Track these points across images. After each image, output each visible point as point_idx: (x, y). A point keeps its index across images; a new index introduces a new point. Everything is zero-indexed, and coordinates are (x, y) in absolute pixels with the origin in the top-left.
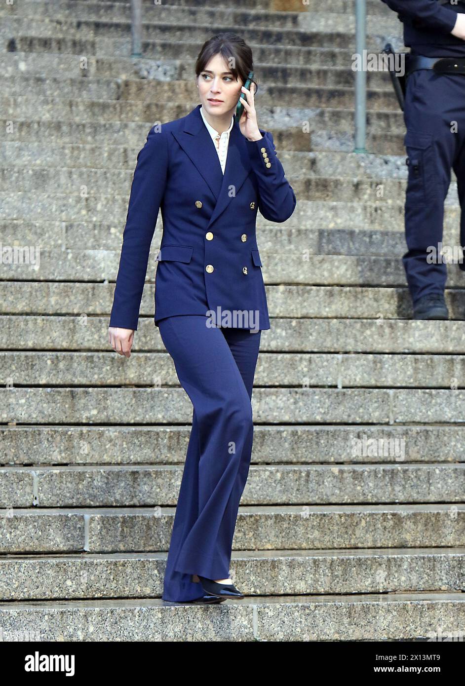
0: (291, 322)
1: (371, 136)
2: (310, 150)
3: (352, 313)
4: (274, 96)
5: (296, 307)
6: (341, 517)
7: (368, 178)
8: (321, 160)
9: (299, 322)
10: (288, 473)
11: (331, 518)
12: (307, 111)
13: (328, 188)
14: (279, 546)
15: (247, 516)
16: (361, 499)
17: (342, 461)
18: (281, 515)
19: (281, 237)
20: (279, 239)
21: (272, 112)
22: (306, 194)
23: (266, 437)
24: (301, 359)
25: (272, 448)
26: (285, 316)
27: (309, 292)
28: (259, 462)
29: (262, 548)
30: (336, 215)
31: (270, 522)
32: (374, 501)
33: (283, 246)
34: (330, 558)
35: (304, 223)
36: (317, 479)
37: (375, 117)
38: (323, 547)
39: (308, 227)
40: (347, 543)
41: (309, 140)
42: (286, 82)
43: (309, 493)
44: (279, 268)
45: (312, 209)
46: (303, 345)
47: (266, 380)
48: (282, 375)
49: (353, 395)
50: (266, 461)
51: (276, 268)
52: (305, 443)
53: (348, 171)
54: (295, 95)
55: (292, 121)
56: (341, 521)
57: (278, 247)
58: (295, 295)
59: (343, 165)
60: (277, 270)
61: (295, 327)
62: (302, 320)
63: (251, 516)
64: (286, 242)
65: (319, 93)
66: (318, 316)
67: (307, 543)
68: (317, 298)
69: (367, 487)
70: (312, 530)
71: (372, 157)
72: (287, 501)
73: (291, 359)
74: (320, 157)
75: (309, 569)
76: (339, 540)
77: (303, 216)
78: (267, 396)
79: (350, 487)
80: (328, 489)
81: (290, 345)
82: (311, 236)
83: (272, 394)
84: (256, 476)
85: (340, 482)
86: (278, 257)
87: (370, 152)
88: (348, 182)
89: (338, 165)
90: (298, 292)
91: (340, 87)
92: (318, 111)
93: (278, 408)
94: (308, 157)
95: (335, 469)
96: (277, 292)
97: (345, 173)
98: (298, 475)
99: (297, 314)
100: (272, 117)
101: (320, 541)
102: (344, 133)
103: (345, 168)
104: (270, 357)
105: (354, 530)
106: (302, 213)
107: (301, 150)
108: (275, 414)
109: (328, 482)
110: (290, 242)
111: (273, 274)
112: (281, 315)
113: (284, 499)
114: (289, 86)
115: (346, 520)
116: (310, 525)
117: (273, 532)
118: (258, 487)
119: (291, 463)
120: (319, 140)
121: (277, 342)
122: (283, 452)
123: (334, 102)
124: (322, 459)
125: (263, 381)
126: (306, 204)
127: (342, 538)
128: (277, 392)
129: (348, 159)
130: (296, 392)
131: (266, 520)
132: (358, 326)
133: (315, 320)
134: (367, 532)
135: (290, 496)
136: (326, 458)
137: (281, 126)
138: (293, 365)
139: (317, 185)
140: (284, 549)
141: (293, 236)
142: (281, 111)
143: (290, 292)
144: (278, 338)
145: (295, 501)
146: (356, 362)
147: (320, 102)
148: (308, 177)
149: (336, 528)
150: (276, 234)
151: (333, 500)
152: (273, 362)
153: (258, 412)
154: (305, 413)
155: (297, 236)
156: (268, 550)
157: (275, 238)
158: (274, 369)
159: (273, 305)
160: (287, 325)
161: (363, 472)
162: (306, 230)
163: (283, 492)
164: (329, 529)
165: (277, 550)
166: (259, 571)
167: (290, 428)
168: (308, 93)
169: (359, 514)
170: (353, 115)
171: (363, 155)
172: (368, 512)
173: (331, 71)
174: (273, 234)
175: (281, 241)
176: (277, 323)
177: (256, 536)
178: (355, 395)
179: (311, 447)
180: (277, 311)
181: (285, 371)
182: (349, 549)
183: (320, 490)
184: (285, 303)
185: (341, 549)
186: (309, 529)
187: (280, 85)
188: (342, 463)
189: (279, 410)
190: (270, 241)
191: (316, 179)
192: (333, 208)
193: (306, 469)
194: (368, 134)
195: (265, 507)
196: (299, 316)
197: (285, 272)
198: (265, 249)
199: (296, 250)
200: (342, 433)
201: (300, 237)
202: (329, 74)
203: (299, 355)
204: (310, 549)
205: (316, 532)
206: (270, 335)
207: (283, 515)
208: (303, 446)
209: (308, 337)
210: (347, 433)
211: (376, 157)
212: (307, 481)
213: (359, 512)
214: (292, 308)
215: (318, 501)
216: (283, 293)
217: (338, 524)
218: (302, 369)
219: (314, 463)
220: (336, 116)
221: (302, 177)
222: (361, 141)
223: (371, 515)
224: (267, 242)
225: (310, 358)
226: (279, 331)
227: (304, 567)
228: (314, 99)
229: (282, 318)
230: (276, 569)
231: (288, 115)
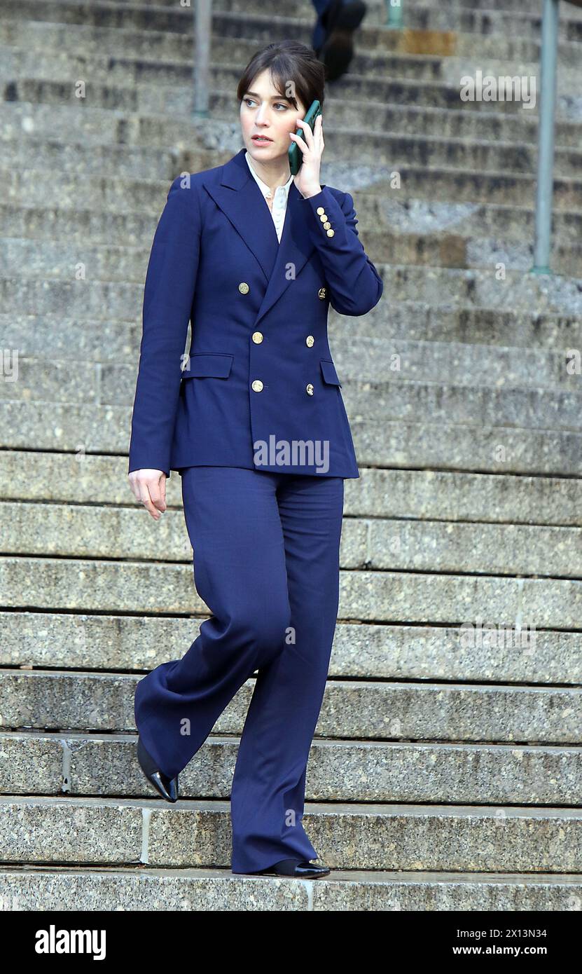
0: (445, 527)
1: (557, 248)
2: (466, 267)
3: (535, 517)
4: (408, 181)
5: (451, 504)
6: (528, 825)
7: (553, 311)
8: (482, 283)
9: (458, 527)
10: (447, 755)
11: (513, 827)
12: (460, 208)
13: (495, 326)
14: (434, 866)
15: (387, 818)
16: (556, 798)
17: (524, 739)
18: (438, 819)
19: (426, 397)
20: (423, 400)
21: (407, 207)
22: (461, 333)
23: (412, 700)
24: (462, 583)
25: (421, 716)
26: (433, 517)
27: (471, 482)
28: (401, 738)
29: (408, 868)
30: (508, 367)
31: (422, 829)
32: (574, 803)
33: (428, 411)
34: (514, 886)
35: (458, 377)
36: (490, 765)
37: (562, 220)
38: (501, 869)
39: (465, 383)
40: (536, 864)
41: (464, 252)
42: (424, 161)
43: (477, 787)
44: (424, 444)
45: (471, 356)
46: (463, 563)
47: (407, 613)
48: (434, 607)
49: (542, 640)
50: (411, 737)
51: (420, 444)
52: (470, 712)
53: (522, 301)
54: (440, 183)
55: (436, 222)
56: (528, 831)
57: (421, 412)
58: (451, 486)
59: (516, 292)
60: (420, 447)
61: (451, 534)
62: (462, 525)
63: (393, 819)
64: (433, 405)
65: (476, 181)
66: (484, 519)
67: (476, 862)
68: (483, 492)
69: (565, 781)
70: (484, 843)
71: (559, 280)
72: (444, 798)
73: (446, 584)
74: (482, 277)
75: (481, 901)
76: (523, 859)
77: (457, 366)
78: (413, 638)
79: (540, 780)
80: (507, 782)
81: (443, 562)
82: (471, 397)
83: (419, 635)
84: (398, 758)
85: (525, 771)
86: (423, 428)
87: (555, 272)
88: (525, 317)
89: (507, 291)
90: (454, 482)
91: (507, 173)
92: (476, 208)
93: (428, 657)
94: (464, 278)
95: (519, 752)
96: (423, 481)
97: (519, 304)
98: (462, 758)
99: (452, 514)
100: (407, 215)
101: (495, 860)
102: (515, 243)
103: (518, 296)
104: (416, 579)
105: (547, 846)
106: (456, 363)
107: (451, 266)
108: (423, 665)
109: (507, 771)
110: (439, 405)
111: (415, 453)
112: (428, 516)
113: (440, 794)
114: (432, 167)
115: (535, 828)
116: (481, 836)
117: (426, 844)
118: (402, 776)
119: (449, 741)
120: (478, 252)
121: (424, 557)
122: (437, 724)
123: (499, 194)
124: (495, 737)
125: (404, 614)
126: (464, 349)
127: (528, 856)
128: (427, 632)
129: (524, 283)
130: (457, 634)
131: (416, 825)
132: (546, 536)
133: (481, 525)
134: (566, 849)
135: (449, 790)
136: (501, 735)
137: (419, 229)
138: (449, 593)
139: (478, 320)
140: (442, 871)
141: (445, 397)
142: (421, 206)
143: (442, 481)
144: (425, 551)
145: (457, 798)
146: (544, 591)
147: (478, 194)
148: (463, 307)
149: (519, 841)
150: (418, 394)
151: (514, 798)
152: (420, 587)
153: (398, 662)
154: (468, 665)
155: (450, 397)
156: (418, 870)
157: (416, 399)
158: (421, 597)
159: (416, 500)
160: (439, 532)
161: (560, 757)
162: (464, 388)
163: (439, 783)
164: (510, 842)
165: (431, 871)
166: (406, 902)
167: (449, 688)
168: (460, 181)
169: (556, 821)
170: (529, 217)
171: (546, 277)
172: (569, 818)
173: (494, 148)
174: (414, 392)
175: (426, 404)
176: (424, 528)
177: (401, 849)
178: (545, 641)
179: (480, 717)
180: (423, 509)
181: (438, 601)
182: (538, 873)
183: (494, 783)
184: (435, 498)
185: (526, 872)
186: (480, 841)
187: (416, 166)
188: (525, 743)
189: (429, 660)
190: (409, 403)
191: (477, 311)
192: (503, 357)
193: (474, 750)
194: (552, 245)
195: (411, 806)
196: (455, 518)
197: (432, 451)
198: (401, 416)
199: (448, 418)
200: (527, 697)
201: (454, 398)
202: (491, 153)
203: (460, 578)
204: (480, 872)
205: (491, 846)
206: (414, 546)
207: (441, 818)
208: (468, 715)
209: (471, 551)
210: (535, 698)
211: (566, 280)
212: (475, 768)
213: (555, 818)
214: (444, 506)
215: (491, 800)
216: (432, 482)
217: (523, 835)
218: (464, 599)
219: (482, 741)
220: (504, 217)
221: (455, 307)
222: (543, 255)
223: (572, 822)
224: (405, 404)
225: (476, 582)
226: (426, 539)
227: (475, 898)
228: (468, 189)
229: (429, 520)
230: (433, 900)
231: (431, 212)
